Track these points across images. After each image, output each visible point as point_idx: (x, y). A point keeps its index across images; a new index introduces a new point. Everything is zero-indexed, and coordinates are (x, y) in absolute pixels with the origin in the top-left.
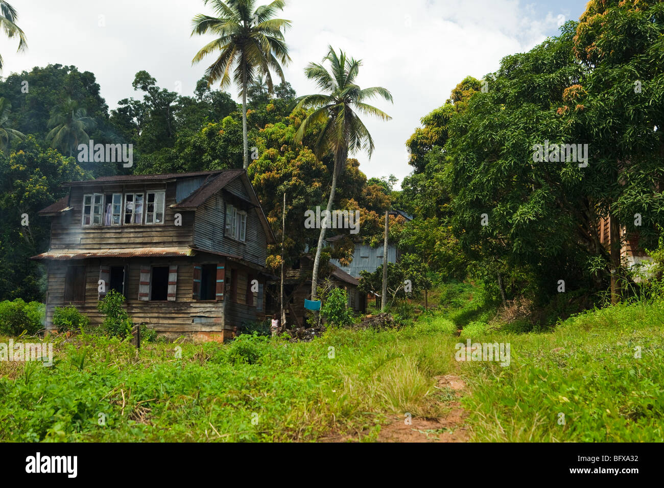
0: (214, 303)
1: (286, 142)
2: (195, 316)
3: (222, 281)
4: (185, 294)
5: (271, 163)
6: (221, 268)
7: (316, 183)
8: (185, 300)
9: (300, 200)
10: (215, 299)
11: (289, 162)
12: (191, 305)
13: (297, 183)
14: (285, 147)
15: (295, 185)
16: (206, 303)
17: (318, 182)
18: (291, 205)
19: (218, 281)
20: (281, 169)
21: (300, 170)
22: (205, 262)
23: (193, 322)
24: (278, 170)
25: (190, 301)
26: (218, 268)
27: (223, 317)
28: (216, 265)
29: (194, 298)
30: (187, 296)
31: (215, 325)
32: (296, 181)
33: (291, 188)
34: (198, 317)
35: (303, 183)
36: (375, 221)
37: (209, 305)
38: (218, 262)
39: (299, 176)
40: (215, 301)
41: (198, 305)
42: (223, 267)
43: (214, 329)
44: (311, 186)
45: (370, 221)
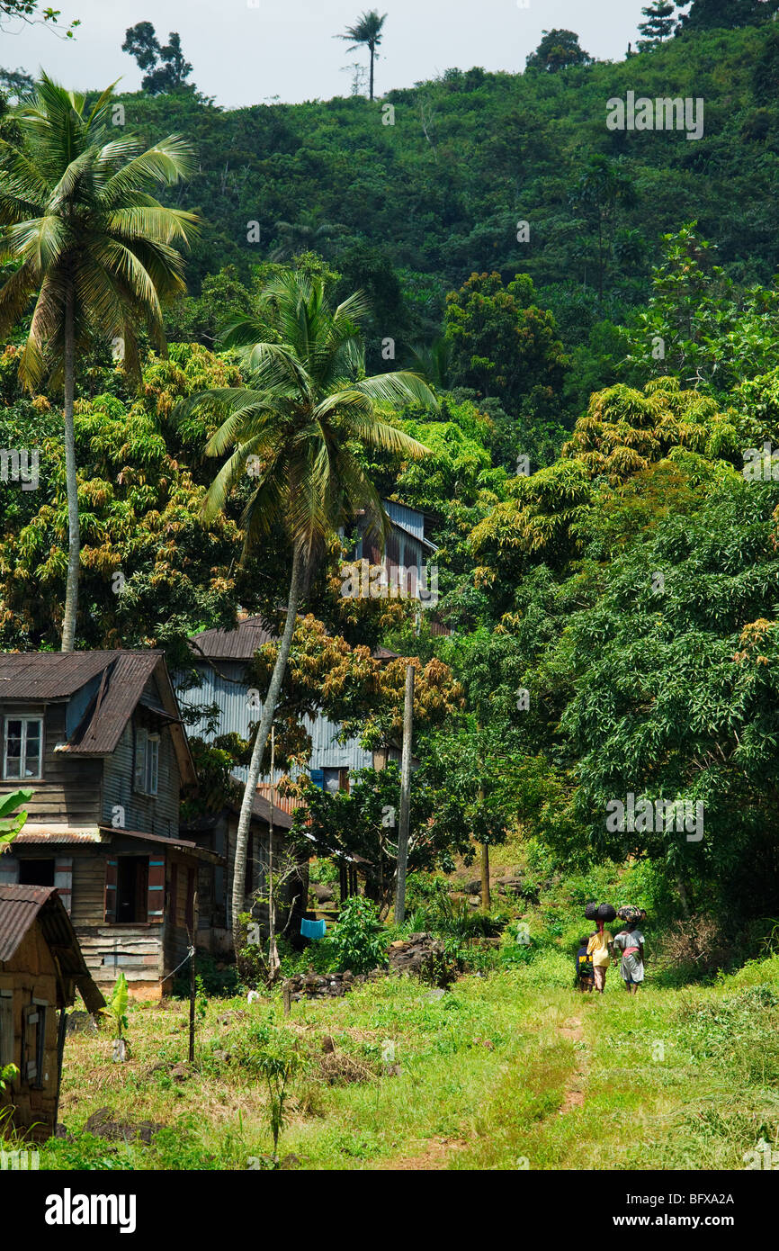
0: (144, 928)
1: (130, 460)
2: (107, 953)
3: (161, 888)
4: (86, 911)
5: (96, 521)
6: (156, 864)
7: (219, 581)
8: (87, 923)
9: (177, 624)
10: (146, 921)
11: (140, 514)
12: (100, 932)
13: (171, 580)
14: (129, 474)
15: (163, 584)
16: (129, 928)
17: (224, 575)
18: (150, 637)
19: (151, 888)
20: (123, 539)
21: (178, 542)
22: (126, 853)
23: (103, 963)
24: (114, 542)
25: (96, 924)
26: (151, 863)
27: (162, 953)
28: (147, 859)
29: (108, 919)
30: (93, 915)
31: (146, 968)
32: (169, 575)
33: (151, 592)
34: (112, 953)
35: (185, 581)
36: (371, 679)
37: (133, 932)
38: (150, 853)
39: (174, 562)
40: (145, 924)
41: (112, 932)
42: (162, 863)
43: (144, 976)
44: (207, 588)
45: (359, 679)
